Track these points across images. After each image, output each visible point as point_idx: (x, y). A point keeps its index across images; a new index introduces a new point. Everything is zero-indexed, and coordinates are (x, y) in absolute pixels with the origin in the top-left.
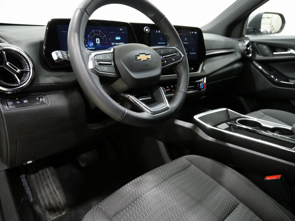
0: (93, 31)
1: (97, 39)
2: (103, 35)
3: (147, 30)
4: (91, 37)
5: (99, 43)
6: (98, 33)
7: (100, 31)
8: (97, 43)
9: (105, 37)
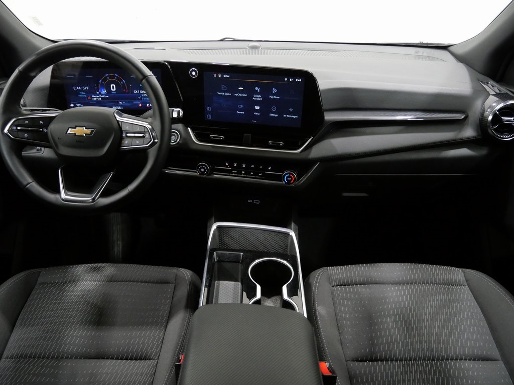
0: (107, 75)
1: (112, 85)
2: (121, 81)
3: (194, 73)
4: (103, 82)
5: (115, 90)
6: (114, 77)
7: (117, 75)
8: (112, 90)
9: (123, 82)
